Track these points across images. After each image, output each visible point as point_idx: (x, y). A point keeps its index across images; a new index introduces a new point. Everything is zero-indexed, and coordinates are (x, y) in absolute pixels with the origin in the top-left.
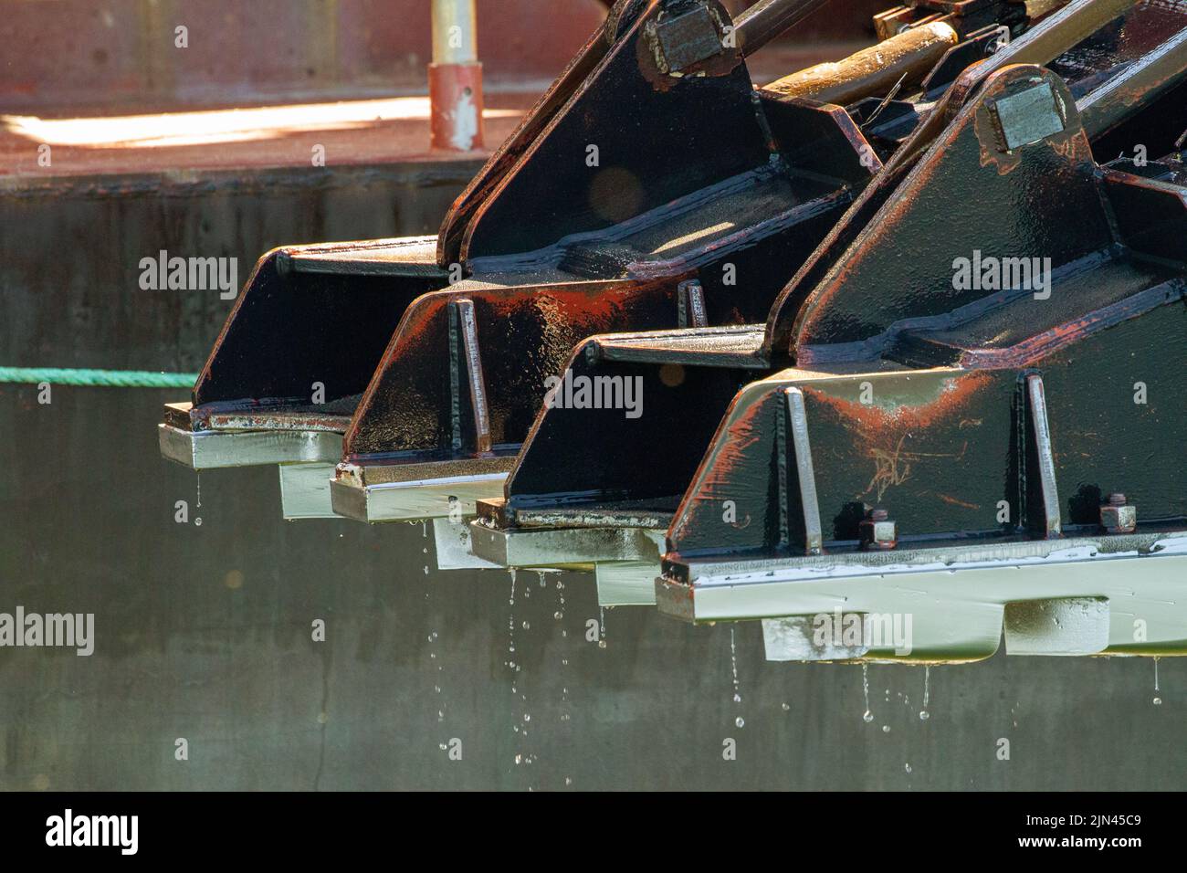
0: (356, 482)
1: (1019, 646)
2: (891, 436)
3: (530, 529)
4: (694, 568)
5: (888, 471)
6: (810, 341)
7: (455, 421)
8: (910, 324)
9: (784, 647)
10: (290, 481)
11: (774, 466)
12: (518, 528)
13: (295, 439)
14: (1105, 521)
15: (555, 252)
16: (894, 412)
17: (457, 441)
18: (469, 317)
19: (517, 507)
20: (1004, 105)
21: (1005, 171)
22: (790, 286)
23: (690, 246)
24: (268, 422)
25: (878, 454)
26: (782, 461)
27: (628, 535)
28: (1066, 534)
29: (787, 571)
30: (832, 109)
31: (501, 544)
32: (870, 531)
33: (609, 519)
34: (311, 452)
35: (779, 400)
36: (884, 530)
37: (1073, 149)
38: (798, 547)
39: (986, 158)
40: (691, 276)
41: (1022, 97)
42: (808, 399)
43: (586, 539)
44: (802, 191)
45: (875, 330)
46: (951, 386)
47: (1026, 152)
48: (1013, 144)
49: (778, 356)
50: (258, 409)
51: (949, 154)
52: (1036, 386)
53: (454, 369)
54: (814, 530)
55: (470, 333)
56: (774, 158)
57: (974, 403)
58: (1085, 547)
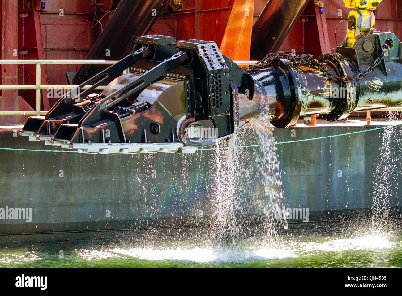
0: (39, 137)
1: (100, 153)
2: (90, 133)
3: (56, 141)
4: (73, 144)
5: (90, 137)
6: (82, 125)
7: (47, 132)
8: (91, 124)
9: (80, 151)
10: (30, 137)
11: (80, 136)
12: (55, 141)
13: (31, 134)
14: (108, 142)
15: (55, 118)
16: (91, 131)
17: (47, 134)
18: (49, 123)
19: (55, 139)
20: (100, 106)
21: (100, 111)
22: (81, 120)
23: (68, 118)
24: (29, 132)
25: (89, 135)
26: (81, 135)
27: (64, 142)
28: (105, 143)
29: (81, 145)
30: (81, 107)
31: (53, 142)
32: (88, 142)
33: (63, 140)
34: (32, 135)
35: (81, 130)
36: (89, 142)
37: (106, 110)
38: (82, 143)
39: (99, 110)
40: (68, 120)
41: (102, 105)
42: (83, 130)
43: (61, 142)
44: (78, 114)
45: (88, 125)
46: (96, 129)
47: (102, 110)
48: (101, 109)
49: (79, 126)
50: (28, 131)
51: (95, 109)
52: (103, 130)
53: (47, 127)
54: (84, 141)
55: (49, 124)
56: (75, 111)
57: (98, 131)
58: (107, 144)
